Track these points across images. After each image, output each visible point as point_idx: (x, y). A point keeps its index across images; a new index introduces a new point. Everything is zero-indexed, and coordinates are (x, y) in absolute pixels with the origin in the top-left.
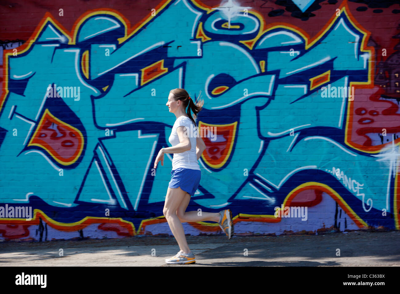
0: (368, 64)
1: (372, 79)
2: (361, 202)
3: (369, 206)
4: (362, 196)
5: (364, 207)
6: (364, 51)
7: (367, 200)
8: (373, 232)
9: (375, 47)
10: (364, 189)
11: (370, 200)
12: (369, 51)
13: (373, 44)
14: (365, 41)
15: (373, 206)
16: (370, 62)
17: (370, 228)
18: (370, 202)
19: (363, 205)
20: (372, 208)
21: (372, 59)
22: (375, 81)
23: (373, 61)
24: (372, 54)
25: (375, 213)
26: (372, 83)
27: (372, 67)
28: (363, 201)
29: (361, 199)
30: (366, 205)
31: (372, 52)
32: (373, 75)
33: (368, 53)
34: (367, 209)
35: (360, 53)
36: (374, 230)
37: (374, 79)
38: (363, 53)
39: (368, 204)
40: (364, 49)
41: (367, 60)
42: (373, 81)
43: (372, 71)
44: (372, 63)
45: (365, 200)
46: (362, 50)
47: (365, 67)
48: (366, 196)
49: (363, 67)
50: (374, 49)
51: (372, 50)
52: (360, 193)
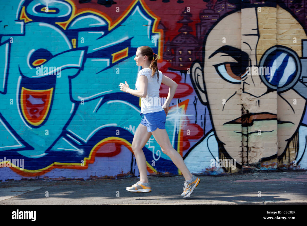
0: (158, 43)
1: (161, 55)
2: (151, 153)
3: (158, 156)
4: (152, 148)
5: (154, 157)
6: (155, 33)
7: (156, 151)
8: (161, 176)
9: (163, 29)
10: (154, 142)
11: (158, 151)
12: (159, 33)
13: (162, 27)
14: (156, 25)
15: (161, 156)
16: (160, 41)
17: (159, 173)
18: (158, 153)
19: (153, 155)
20: (161, 158)
21: (162, 39)
22: (163, 56)
23: (162, 41)
24: (161, 35)
25: (163, 162)
26: (161, 58)
27: (161, 46)
28: (153, 152)
29: (151, 151)
30: (155, 155)
31: (161, 33)
32: (162, 52)
33: (158, 34)
34: (157, 158)
35: (152, 34)
36: (161, 175)
37: (163, 55)
38: (154, 34)
39: (157, 155)
40: (155, 31)
41: (158, 40)
42: (162, 57)
43: (161, 49)
44: (161, 42)
45: (154, 151)
46: (153, 32)
47: (156, 45)
48: (155, 148)
49: (154, 46)
50: (163, 31)
51: (161, 32)
52: (151, 146)
